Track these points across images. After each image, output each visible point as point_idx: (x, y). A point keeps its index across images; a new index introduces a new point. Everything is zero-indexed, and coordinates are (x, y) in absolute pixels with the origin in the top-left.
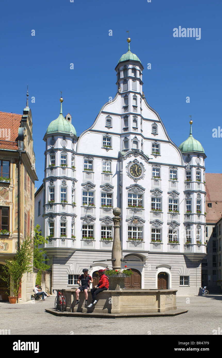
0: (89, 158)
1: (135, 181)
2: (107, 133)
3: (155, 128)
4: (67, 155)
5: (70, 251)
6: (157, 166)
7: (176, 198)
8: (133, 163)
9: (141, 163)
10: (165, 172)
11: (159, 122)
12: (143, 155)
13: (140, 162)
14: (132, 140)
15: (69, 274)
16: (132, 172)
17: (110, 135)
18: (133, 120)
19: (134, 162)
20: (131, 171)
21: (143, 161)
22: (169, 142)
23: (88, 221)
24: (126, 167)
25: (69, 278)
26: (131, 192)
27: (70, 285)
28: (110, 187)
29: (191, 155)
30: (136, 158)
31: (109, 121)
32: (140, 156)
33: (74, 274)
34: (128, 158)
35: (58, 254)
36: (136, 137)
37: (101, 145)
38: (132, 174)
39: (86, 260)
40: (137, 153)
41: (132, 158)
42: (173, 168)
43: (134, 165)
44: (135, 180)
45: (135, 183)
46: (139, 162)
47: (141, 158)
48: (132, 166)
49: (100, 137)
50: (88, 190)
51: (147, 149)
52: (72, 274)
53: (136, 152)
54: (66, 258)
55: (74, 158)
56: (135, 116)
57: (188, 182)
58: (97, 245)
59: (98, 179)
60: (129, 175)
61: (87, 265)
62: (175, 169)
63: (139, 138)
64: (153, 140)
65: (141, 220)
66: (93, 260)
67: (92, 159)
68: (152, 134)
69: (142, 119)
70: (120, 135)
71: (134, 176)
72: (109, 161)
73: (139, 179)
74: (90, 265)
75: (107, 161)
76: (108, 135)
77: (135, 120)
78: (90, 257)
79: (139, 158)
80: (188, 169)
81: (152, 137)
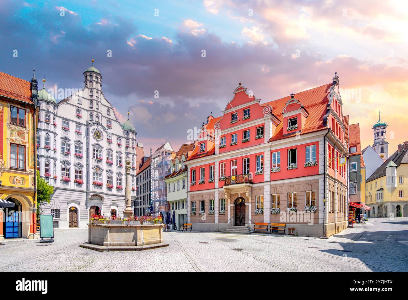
0: (66, 120)
1: (97, 142)
2: (79, 107)
3: (109, 111)
4: (49, 115)
6: (110, 135)
7: (121, 156)
10: (114, 140)
11: (111, 108)
12: (102, 126)
14: (95, 115)
15: (52, 208)
17: (81, 109)
19: (96, 129)
20: (95, 135)
21: (102, 130)
22: (116, 121)
23: (66, 165)
24: (92, 131)
25: (52, 212)
26: (95, 148)
28: (81, 143)
29: (129, 132)
30: (98, 127)
31: (80, 101)
33: (56, 209)
34: (93, 126)
36: (98, 114)
37: (74, 114)
38: (95, 137)
39: (64, 197)
41: (96, 127)
43: (97, 131)
46: (99, 130)
48: (95, 132)
49: (74, 109)
50: (65, 142)
51: (104, 122)
52: (54, 209)
53: (98, 123)
55: (55, 118)
56: (98, 102)
57: (127, 147)
58: (72, 185)
59: (72, 136)
60: (93, 137)
61: (65, 202)
62: (120, 138)
63: (100, 115)
64: (108, 118)
65: (101, 169)
66: (69, 198)
67: (68, 122)
68: (107, 114)
69: (101, 104)
70: (88, 110)
71: (97, 138)
72: (80, 125)
73: (100, 141)
74: (67, 202)
75: (79, 124)
76: (79, 109)
77: (97, 104)
78: (67, 195)
79: (100, 127)
80: (127, 139)
81: (107, 116)
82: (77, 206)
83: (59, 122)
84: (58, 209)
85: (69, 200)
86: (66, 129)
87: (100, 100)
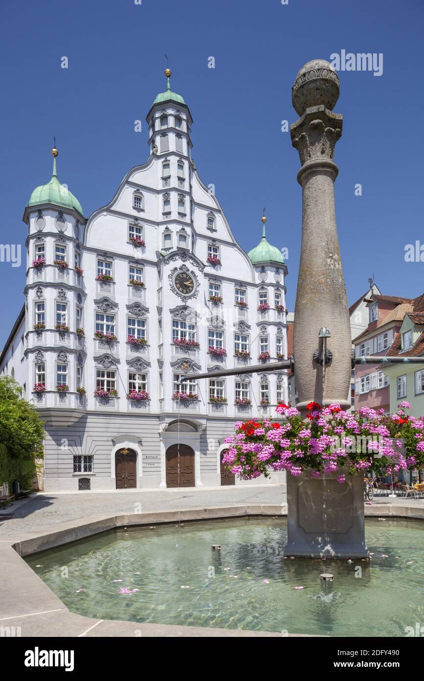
0: (105, 257)
1: (183, 301)
2: (136, 219)
3: (211, 220)
4: (66, 247)
5: (75, 414)
6: (215, 281)
7: (246, 333)
8: (179, 271)
9: (192, 272)
10: (228, 292)
11: (219, 211)
12: (195, 260)
13: (191, 270)
14: (177, 232)
15: (74, 454)
16: (178, 285)
17: (141, 223)
18: (179, 201)
19: (181, 269)
20: (176, 284)
21: (196, 270)
22: (233, 245)
23: (107, 364)
24: (169, 276)
25: (75, 462)
26: (178, 318)
27: (77, 473)
28: (143, 309)
29: (266, 268)
30: (185, 263)
31: (138, 199)
32: (191, 261)
33: (84, 454)
34: (171, 262)
35: (53, 419)
36: (183, 229)
37: (126, 238)
38: (178, 289)
39: (103, 430)
40: (186, 255)
41: (178, 263)
42: (241, 286)
43: (182, 274)
44: (184, 299)
45: (184, 304)
46: (188, 270)
47: (192, 264)
48: (178, 276)
49: (125, 223)
50: (105, 311)
51: (201, 251)
52: (80, 454)
53: (183, 253)
54: (68, 426)
55: (79, 255)
56: (182, 194)
57: (263, 309)
58: (122, 404)
59: (122, 294)
60: (173, 290)
61: (105, 439)
62: (243, 288)
63: (188, 230)
64: (210, 238)
65: (194, 365)
66: (116, 430)
67: (110, 260)
68: (208, 229)
69: (192, 201)
70: (158, 224)
71: (182, 292)
72: (139, 266)
73: (190, 297)
74: (110, 439)
75: (137, 265)
76: (136, 222)
77: (181, 202)
78: (111, 425)
79: (189, 264)
80: (263, 288)
81: (208, 233)
82: (134, 446)
83: (89, 263)
84: (90, 454)
85: (115, 435)
86: (105, 280)
87: (187, 189)
